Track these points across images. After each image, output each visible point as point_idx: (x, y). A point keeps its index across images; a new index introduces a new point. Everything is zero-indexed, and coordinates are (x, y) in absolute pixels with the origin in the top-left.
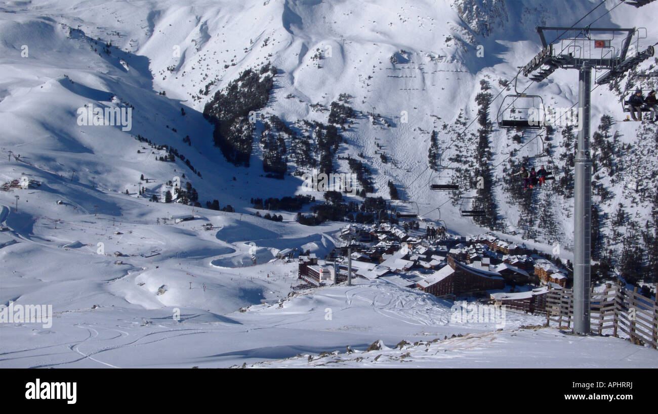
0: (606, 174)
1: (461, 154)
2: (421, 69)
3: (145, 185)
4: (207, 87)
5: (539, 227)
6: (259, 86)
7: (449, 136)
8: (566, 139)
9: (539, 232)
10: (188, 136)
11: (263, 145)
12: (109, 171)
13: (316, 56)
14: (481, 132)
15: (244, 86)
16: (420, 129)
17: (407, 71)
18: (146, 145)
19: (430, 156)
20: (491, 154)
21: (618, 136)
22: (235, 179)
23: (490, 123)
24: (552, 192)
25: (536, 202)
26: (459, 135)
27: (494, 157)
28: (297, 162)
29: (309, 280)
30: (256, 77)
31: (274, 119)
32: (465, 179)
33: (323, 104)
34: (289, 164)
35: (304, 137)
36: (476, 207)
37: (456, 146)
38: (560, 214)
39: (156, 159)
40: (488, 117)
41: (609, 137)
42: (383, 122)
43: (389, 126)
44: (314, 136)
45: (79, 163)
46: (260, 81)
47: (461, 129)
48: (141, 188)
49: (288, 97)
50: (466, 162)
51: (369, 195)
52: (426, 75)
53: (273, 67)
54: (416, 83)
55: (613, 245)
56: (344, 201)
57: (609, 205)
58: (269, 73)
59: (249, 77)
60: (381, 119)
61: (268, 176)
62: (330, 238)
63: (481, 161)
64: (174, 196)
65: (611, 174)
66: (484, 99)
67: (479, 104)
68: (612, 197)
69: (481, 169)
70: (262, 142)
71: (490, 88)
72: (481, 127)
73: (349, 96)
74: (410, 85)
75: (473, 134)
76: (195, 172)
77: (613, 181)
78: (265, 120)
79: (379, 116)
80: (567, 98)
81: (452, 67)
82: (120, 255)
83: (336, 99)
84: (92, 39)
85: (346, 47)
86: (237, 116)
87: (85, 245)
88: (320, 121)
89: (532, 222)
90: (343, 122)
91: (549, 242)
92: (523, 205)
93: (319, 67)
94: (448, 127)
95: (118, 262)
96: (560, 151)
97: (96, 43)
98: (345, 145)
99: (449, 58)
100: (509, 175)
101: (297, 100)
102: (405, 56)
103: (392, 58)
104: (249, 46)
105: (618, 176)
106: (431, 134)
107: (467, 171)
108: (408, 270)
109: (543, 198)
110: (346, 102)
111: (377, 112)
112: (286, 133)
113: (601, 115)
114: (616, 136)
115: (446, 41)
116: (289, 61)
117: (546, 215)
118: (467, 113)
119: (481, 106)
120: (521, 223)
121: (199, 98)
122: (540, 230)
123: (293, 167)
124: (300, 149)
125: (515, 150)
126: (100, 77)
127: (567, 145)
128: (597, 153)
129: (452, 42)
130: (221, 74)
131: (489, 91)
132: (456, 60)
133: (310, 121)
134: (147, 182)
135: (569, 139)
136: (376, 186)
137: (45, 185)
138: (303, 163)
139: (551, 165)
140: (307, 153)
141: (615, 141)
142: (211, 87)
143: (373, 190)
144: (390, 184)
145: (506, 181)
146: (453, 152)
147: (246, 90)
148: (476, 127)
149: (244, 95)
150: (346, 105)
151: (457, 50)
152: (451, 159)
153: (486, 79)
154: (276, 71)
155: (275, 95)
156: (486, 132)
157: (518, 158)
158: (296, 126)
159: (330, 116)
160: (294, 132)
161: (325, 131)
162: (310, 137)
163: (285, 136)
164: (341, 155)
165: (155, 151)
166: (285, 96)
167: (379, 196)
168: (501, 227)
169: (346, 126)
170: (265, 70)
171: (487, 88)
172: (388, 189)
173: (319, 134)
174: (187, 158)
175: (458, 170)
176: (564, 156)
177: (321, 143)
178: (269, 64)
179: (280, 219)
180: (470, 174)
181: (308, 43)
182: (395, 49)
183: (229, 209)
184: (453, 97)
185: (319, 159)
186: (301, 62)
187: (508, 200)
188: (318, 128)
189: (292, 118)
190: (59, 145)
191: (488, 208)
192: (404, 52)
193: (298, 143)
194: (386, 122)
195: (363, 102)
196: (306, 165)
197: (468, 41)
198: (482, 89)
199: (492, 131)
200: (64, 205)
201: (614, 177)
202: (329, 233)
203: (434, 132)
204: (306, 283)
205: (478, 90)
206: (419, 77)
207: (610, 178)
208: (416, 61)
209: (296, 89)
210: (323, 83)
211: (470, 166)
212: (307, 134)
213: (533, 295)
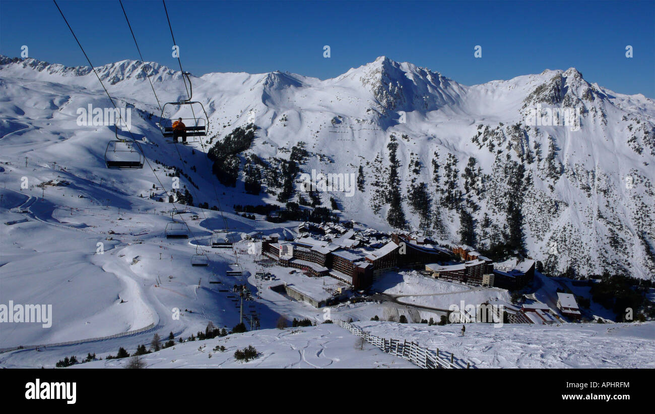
0: (475, 194)
1: (379, 181)
2: (351, 128)
3: (155, 191)
4: (211, 139)
5: (433, 229)
6: (245, 137)
7: (370, 170)
8: (447, 172)
9: (434, 232)
10: (194, 166)
11: (245, 173)
12: (130, 182)
13: (283, 119)
14: (392, 167)
15: (234, 137)
16: (351, 165)
17: (342, 128)
18: (160, 166)
19: (358, 182)
20: (399, 181)
21: (481, 170)
22: (224, 194)
23: (398, 162)
24: (440, 206)
25: (430, 212)
26: (377, 168)
27: (401, 183)
28: (268, 184)
29: (271, 255)
30: (243, 132)
31: (253, 156)
32: (382, 197)
33: (287, 148)
34: (262, 185)
35: (273, 168)
36: (391, 215)
37: (376, 176)
38: (446, 219)
39: (167, 175)
40: (396, 157)
41: (475, 170)
42: (327, 160)
43: (331, 162)
44: (280, 168)
45: (109, 175)
46: (246, 134)
47: (378, 165)
48: (152, 194)
49: (264, 144)
50: (382, 186)
51: (317, 206)
52: (354, 132)
53: (254, 125)
54: (348, 136)
55: (483, 240)
56: (300, 209)
57: (478, 214)
58: (252, 129)
59: (238, 132)
60: (325, 157)
61: (247, 193)
62: (290, 231)
63: (392, 186)
64: (175, 199)
65: (478, 194)
66: (393, 146)
67: (390, 150)
68: (479, 209)
69: (393, 190)
70: (245, 171)
71: (396, 140)
72: (392, 164)
73: (304, 143)
74: (344, 137)
75: (386, 168)
76: (195, 186)
77: (479, 199)
78: (248, 157)
79: (324, 156)
80: (445, 147)
81: (371, 126)
82: (113, 233)
83: (295, 145)
84: (141, 111)
85: (302, 114)
86: (229, 154)
87: (89, 226)
88: (284, 158)
89: (428, 225)
90: (300, 159)
91: (441, 238)
92: (422, 214)
93: (285, 126)
94: (370, 163)
95: (108, 238)
96: (443, 179)
97: (143, 113)
98: (300, 173)
99: (369, 121)
100: (411, 194)
101: (269, 145)
102: (341, 119)
103: (332, 120)
104: (239, 114)
105: (482, 195)
106: (359, 168)
107: (383, 191)
108: (355, 247)
109: (435, 209)
110: (302, 147)
111: (322, 153)
112: (261, 165)
113: (469, 157)
114: (480, 170)
115: (367, 111)
116: (265, 122)
117: (437, 221)
118: (382, 155)
119: (391, 151)
120: (422, 226)
121: (205, 146)
122: (435, 230)
123: (265, 187)
124: (271, 176)
125: (415, 179)
126: (139, 127)
127: (448, 176)
128: (468, 181)
129: (371, 112)
130: (221, 131)
131: (396, 142)
132: (373, 123)
133: (277, 158)
134: (157, 189)
135: (449, 172)
136: (321, 201)
137: (73, 185)
138: (272, 185)
139: (438, 188)
140: (275, 179)
141: (479, 173)
142: (214, 139)
143: (320, 203)
144: (332, 200)
145: (410, 198)
146: (374, 180)
147: (236, 140)
148: (388, 163)
149: (235, 143)
150: (302, 149)
151: (374, 116)
152: (372, 184)
153: (394, 135)
154: (256, 128)
155: (254, 142)
156: (395, 167)
157: (417, 184)
158: (268, 161)
159: (291, 155)
160: (266, 165)
161: (287, 165)
162: (277, 168)
163: (260, 167)
164: (298, 180)
165: (166, 170)
166: (262, 143)
167: (324, 207)
168: (408, 228)
169: (302, 162)
170: (249, 127)
171: (394, 140)
172: (330, 203)
173: (284, 167)
174: (189, 176)
175: (378, 191)
176: (447, 182)
177: (284, 172)
178: (252, 124)
179: (254, 218)
180: (385, 194)
181: (278, 112)
182: (334, 115)
183: (215, 208)
184: (373, 145)
185: (283, 182)
186: (272, 123)
187: (412, 211)
188: (283, 163)
189: (266, 156)
190: (98, 163)
191: (399, 216)
192: (340, 117)
193: (269, 172)
194: (329, 160)
195: (314, 147)
196: (274, 187)
197: (381, 112)
198: (391, 140)
199: (399, 166)
200: (83, 199)
201: (480, 196)
202: (289, 228)
203: (361, 167)
204: (268, 259)
205: (389, 141)
206: (350, 132)
207: (478, 197)
208: (348, 123)
209: (269, 139)
210: (287, 135)
211: (385, 189)
212: (275, 166)
213: (466, 267)
